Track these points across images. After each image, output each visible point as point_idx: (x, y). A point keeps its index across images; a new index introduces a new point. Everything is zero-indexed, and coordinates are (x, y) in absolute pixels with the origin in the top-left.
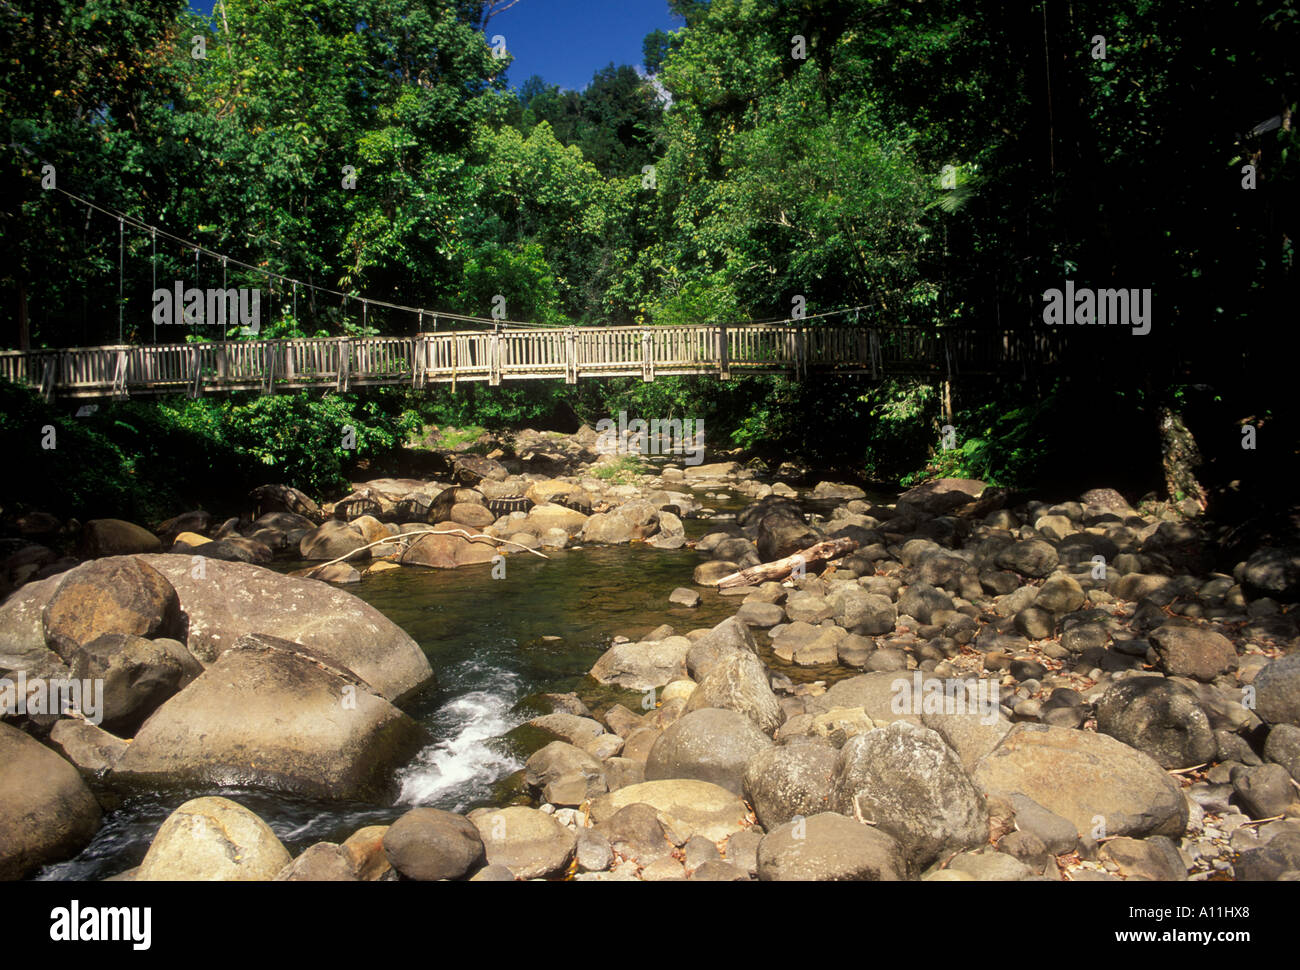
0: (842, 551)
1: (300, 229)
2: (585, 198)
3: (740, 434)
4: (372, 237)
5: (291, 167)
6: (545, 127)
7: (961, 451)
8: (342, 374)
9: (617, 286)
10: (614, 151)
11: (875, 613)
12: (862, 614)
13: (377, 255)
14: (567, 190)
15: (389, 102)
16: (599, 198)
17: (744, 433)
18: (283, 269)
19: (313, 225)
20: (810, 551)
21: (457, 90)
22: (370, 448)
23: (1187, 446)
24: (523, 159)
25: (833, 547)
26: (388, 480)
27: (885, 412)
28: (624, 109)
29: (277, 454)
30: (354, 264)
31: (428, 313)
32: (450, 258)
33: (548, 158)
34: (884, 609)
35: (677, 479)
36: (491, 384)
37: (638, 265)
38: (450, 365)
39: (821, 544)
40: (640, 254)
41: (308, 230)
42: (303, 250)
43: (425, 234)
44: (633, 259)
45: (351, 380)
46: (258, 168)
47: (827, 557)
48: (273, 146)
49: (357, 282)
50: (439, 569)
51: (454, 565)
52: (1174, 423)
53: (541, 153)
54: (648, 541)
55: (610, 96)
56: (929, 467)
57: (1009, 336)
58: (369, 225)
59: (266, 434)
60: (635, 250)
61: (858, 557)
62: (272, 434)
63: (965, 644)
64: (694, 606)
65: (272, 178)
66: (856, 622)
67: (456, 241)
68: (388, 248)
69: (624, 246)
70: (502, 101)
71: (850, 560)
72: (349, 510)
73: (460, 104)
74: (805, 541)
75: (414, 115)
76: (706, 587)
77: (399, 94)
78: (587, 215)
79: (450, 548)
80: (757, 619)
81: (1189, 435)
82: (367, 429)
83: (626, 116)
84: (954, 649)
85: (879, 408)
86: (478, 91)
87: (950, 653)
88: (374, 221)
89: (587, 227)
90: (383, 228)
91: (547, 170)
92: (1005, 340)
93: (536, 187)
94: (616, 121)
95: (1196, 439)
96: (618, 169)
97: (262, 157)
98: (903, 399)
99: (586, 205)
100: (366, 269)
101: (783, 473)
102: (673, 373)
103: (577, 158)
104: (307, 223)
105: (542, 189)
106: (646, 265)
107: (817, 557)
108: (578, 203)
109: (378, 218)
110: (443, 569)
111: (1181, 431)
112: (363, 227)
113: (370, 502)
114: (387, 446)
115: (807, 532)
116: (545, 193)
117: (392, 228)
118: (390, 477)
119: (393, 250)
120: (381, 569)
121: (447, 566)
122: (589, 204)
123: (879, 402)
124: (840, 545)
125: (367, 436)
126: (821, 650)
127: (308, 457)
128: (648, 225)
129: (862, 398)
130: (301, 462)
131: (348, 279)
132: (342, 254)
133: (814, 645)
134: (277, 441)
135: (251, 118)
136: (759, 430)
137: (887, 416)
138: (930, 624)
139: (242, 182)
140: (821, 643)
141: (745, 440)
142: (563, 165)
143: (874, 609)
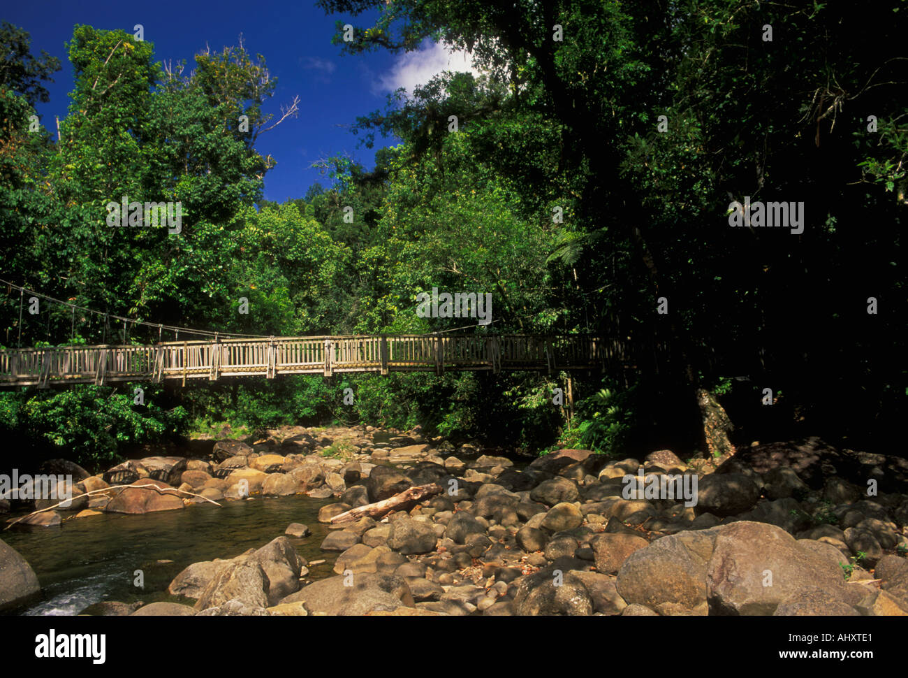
0: (429, 494)
1: (100, 274)
2: (321, 256)
3: (442, 426)
4: (152, 279)
5: (93, 229)
6: (294, 207)
7: (577, 430)
8: (100, 372)
9: (362, 324)
10: (362, 231)
11: (418, 536)
12: (407, 537)
13: (156, 293)
14: (309, 250)
15: (171, 186)
16: (331, 256)
17: (446, 425)
18: (87, 302)
19: (111, 271)
20: (404, 494)
21: (220, 179)
22: (145, 434)
23: (721, 417)
24: (277, 229)
25: (421, 490)
26: (158, 458)
27: (524, 402)
28: (368, 202)
29: (66, 437)
30: (139, 298)
31: (168, 328)
32: (211, 296)
33: (295, 229)
34: (426, 533)
35: (382, 457)
36: (211, 379)
37: (377, 308)
38: (182, 366)
39: (411, 488)
40: (379, 301)
41: (107, 274)
42: (102, 288)
43: (193, 278)
44: (374, 304)
45: (106, 377)
46: (68, 229)
47: (416, 498)
48: (81, 214)
49: (141, 312)
50: (131, 515)
51: (143, 512)
52: (710, 401)
53: (289, 225)
54: (308, 493)
55: (360, 193)
56: (559, 443)
57: (596, 342)
58: (151, 271)
59: (59, 422)
60: (376, 298)
61: (442, 498)
62: (64, 422)
63: (478, 558)
64: (302, 537)
65: (79, 237)
66: (402, 544)
67: (216, 283)
68: (165, 288)
69: (368, 295)
70: (252, 186)
71: (434, 501)
72: (112, 478)
73: (222, 188)
74: (400, 486)
75: (187, 194)
76: (325, 523)
77: (179, 181)
78: (323, 268)
79: (142, 498)
80: (337, 544)
81: (721, 409)
82: (144, 419)
83: (369, 206)
84: (465, 562)
85: (519, 400)
86: (236, 178)
87: (462, 565)
88: (155, 268)
89: (323, 277)
90: (161, 274)
91: (294, 238)
92: (594, 345)
93: (286, 248)
94: (363, 210)
95: (727, 412)
96: (364, 242)
97: (72, 221)
98: (535, 393)
99: (322, 261)
100: (149, 303)
101: (463, 451)
102: (347, 370)
103: (316, 229)
104: (106, 268)
105: (290, 250)
106: (384, 308)
107: (409, 499)
108: (316, 259)
109: (159, 267)
110: (135, 514)
111: (716, 407)
112: (146, 272)
113: (129, 471)
114: (159, 432)
115: (402, 479)
116: (293, 252)
117: (168, 273)
118: (159, 455)
119: (168, 289)
120: (85, 515)
121: (137, 512)
122: (325, 260)
123: (520, 396)
124: (427, 488)
125: (143, 425)
126: (365, 565)
127: (92, 439)
128: (384, 281)
129: (507, 393)
130: (87, 443)
131: (136, 310)
132: (130, 292)
133: (360, 561)
134: (67, 427)
135: (66, 195)
136: (455, 423)
137: (523, 406)
138: (464, 544)
139: (64, 242)
140: (366, 559)
141: (446, 430)
142: (306, 234)
143: (418, 533)
